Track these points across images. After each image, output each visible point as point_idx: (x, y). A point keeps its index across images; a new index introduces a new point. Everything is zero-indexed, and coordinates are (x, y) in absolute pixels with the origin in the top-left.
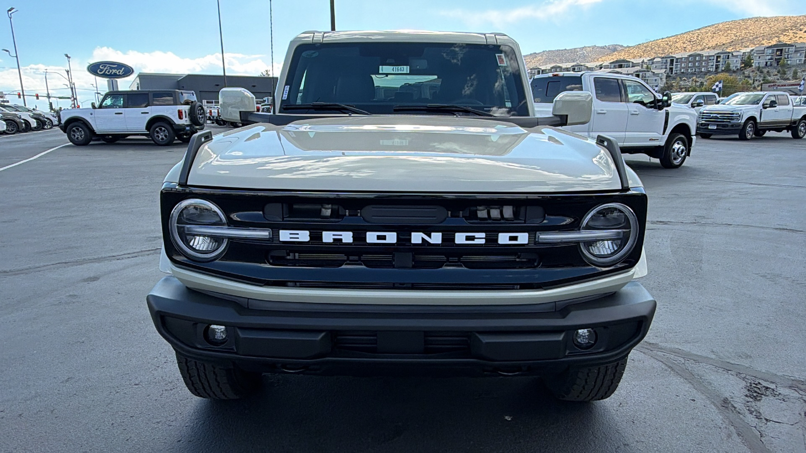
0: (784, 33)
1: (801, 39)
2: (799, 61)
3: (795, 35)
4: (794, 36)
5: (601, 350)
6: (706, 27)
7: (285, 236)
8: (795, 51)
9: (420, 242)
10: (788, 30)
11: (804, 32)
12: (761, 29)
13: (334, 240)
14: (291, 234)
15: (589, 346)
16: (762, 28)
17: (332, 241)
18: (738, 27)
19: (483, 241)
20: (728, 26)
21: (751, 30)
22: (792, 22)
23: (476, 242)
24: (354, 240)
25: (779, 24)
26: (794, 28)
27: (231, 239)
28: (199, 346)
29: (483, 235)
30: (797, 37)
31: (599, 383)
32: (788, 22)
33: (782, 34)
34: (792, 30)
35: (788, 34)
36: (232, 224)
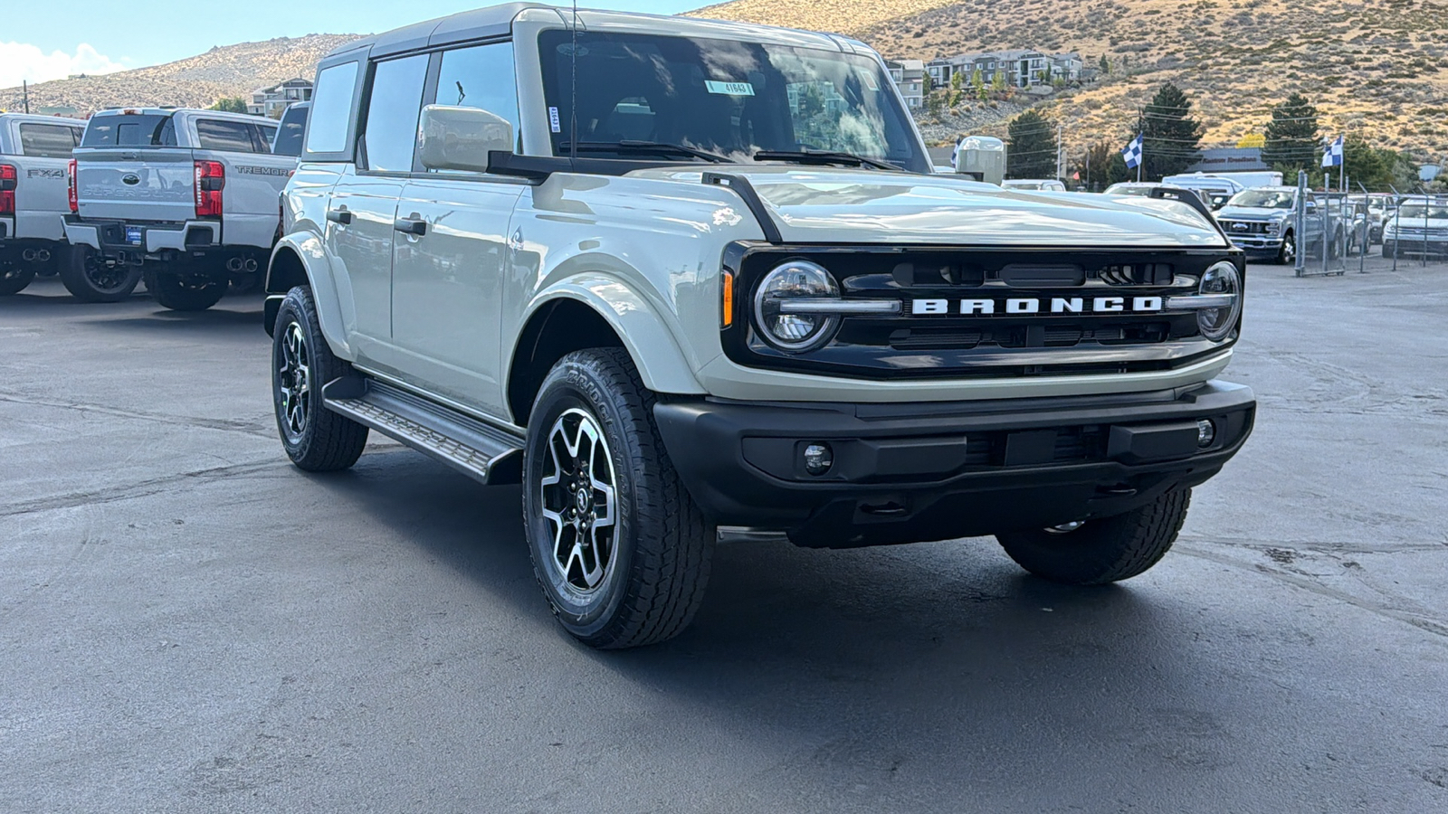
0: (878, 36)
1: (910, 50)
2: (915, 103)
3: (897, 41)
4: (896, 44)
5: (1219, 447)
6: (714, 7)
7: (920, 307)
8: (904, 79)
9: (1061, 310)
10: (882, 29)
11: (914, 37)
12: (830, 22)
13: (974, 309)
14: (928, 304)
15: (1207, 445)
16: (831, 19)
17: (971, 312)
18: (781, 13)
19: (1120, 308)
20: (760, 9)
21: (808, 22)
22: (886, 10)
23: (1114, 308)
24: (995, 311)
25: (863, 13)
26: (894, 26)
27: (843, 315)
28: (798, 478)
29: (1121, 300)
30: (902, 46)
31: (1162, 530)
32: (880, 9)
33: (873, 37)
34: (890, 28)
35: (884, 38)
36: (845, 295)
